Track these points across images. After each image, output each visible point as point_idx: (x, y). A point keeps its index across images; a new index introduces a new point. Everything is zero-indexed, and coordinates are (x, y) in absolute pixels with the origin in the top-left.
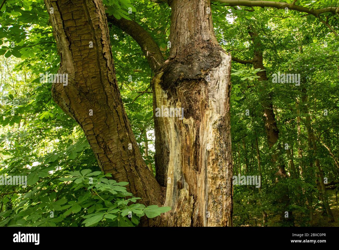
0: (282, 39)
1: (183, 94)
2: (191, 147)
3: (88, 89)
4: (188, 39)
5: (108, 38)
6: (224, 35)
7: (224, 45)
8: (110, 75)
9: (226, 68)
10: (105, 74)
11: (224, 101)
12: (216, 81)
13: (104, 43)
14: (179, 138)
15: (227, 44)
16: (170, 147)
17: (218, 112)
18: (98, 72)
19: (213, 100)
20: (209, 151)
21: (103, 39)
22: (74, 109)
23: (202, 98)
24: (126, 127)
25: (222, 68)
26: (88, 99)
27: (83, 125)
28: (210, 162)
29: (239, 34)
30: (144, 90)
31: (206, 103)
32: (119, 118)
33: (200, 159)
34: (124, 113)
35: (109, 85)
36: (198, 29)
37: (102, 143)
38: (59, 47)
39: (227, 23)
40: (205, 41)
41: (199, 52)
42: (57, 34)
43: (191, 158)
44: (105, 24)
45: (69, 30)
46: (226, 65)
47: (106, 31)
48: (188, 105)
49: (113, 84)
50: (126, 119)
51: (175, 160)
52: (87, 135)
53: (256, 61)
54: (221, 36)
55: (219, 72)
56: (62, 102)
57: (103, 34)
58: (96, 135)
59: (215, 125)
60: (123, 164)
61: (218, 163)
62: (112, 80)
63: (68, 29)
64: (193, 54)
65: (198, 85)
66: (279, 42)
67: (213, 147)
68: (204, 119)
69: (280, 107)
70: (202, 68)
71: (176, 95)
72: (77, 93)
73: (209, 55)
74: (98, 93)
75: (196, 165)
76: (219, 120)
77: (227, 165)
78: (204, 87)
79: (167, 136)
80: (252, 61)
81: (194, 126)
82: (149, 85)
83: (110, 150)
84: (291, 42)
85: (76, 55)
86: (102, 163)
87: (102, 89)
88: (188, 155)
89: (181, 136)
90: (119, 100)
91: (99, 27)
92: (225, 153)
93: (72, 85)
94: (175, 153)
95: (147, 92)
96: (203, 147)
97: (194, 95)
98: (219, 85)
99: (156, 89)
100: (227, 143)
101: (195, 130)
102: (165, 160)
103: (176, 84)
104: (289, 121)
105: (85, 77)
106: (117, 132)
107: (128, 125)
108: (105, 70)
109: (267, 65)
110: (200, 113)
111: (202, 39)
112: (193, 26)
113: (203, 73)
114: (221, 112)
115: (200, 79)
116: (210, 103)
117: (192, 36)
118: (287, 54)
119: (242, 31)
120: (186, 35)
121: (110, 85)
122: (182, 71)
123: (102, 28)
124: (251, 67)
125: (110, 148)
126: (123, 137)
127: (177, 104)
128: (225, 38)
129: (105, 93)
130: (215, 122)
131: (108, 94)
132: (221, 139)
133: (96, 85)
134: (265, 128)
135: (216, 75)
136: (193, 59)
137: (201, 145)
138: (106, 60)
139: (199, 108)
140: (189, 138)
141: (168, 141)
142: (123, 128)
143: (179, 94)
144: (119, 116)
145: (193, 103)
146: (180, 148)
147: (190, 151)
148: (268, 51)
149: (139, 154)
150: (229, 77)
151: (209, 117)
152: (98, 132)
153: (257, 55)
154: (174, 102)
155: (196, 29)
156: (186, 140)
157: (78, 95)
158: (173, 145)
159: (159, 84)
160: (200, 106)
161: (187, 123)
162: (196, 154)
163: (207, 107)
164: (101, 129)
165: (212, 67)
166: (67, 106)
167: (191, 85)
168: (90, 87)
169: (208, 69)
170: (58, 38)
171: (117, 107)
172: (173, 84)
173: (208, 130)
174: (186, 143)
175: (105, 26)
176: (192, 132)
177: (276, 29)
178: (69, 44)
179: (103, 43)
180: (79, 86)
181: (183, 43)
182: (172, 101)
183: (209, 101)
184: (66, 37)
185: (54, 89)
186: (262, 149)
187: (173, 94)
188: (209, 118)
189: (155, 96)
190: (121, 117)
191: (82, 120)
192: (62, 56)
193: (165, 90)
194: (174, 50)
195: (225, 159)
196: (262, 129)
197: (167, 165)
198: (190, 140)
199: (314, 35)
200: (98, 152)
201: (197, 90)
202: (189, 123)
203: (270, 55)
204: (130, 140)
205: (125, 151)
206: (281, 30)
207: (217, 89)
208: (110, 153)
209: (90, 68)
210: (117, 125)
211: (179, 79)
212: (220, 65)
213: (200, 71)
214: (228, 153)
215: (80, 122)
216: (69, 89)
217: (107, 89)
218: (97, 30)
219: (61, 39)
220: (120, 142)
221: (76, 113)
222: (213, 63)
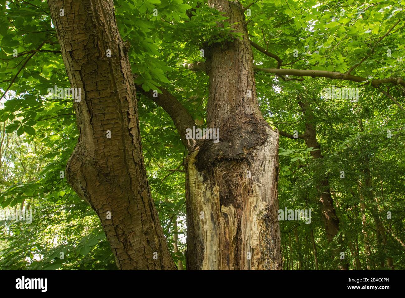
0: (337, 111)
1: (221, 177)
2: (231, 242)
3: (109, 170)
4: (229, 113)
5: (135, 111)
6: (270, 106)
7: (270, 117)
8: (136, 153)
9: (273, 147)
10: (131, 153)
11: (271, 186)
12: (262, 161)
13: (131, 117)
14: (216, 231)
15: (273, 116)
16: (205, 241)
17: (264, 199)
18: (122, 150)
19: (257, 185)
20: (254, 248)
21: (130, 113)
22: (91, 193)
23: (244, 182)
24: (152, 216)
25: (268, 147)
26: (108, 181)
27: (100, 213)
28: (255, 263)
29: (287, 105)
30: (175, 168)
31: (249, 188)
32: (144, 205)
33: (242, 259)
34: (150, 200)
35: (134, 166)
36: (239, 102)
37: (122, 236)
38: (79, 120)
39: (273, 92)
40: (247, 115)
41: (241, 128)
42: (78, 106)
43: (230, 256)
44: (133, 95)
45: (91, 102)
46: (272, 143)
47: (134, 104)
48: (227, 190)
49: (139, 165)
50: (152, 206)
51: (211, 258)
52: (104, 225)
53: (308, 136)
54: (266, 107)
55: (264, 151)
56: (77, 184)
57: (130, 106)
58: (115, 226)
59: (261, 216)
60: (147, 264)
61: (264, 264)
62: (138, 159)
63: (91, 100)
64: (234, 130)
65: (240, 166)
66: (335, 115)
67: (258, 243)
68: (247, 208)
69: (339, 191)
70: (245, 147)
71: (214, 177)
72: (96, 175)
73: (252, 132)
74: (120, 175)
75: (237, 265)
76: (266, 210)
77: (276, 266)
78: (247, 168)
79: (201, 228)
80: (303, 135)
81: (234, 216)
82: (181, 162)
83: (131, 245)
84: (349, 115)
85: (97, 130)
86: (120, 261)
87: (126, 171)
88: (227, 252)
89: (219, 229)
90: (145, 184)
91: (126, 99)
92: (273, 251)
93: (91, 164)
94: (211, 249)
95: (178, 170)
96: (246, 242)
97: (235, 178)
98: (264, 166)
99: (189, 170)
100: (275, 239)
101: (236, 221)
102: (198, 258)
103: (214, 165)
104: (351, 208)
105: (106, 154)
106: (141, 222)
107: (154, 214)
108: (130, 148)
109: (321, 140)
110: (242, 200)
111: (244, 113)
112: (234, 98)
113: (246, 152)
114: (267, 199)
115: (242, 159)
116: (254, 189)
117: (233, 109)
118: (344, 127)
119: (291, 101)
120: (226, 108)
121: (136, 166)
122: (221, 149)
123: (130, 100)
124: (302, 143)
125: (132, 242)
126: (148, 229)
127: (214, 188)
128: (271, 109)
129: (129, 175)
130: (261, 212)
131: (132, 176)
132: (267, 234)
133: (119, 165)
134: (321, 217)
135: (261, 155)
136: (233, 136)
137: (243, 240)
138: (132, 136)
139: (241, 194)
140: (229, 231)
141: (203, 234)
142: (149, 218)
143: (217, 176)
144: (144, 203)
145: (233, 187)
146: (217, 244)
147: (230, 248)
148: (322, 124)
149: (167, 250)
150: (277, 157)
151: (253, 205)
152: (117, 222)
153: (308, 129)
154: (211, 186)
155: (238, 101)
156: (225, 233)
157: (96, 176)
158: (209, 240)
159: (193, 163)
160: (242, 191)
161: (226, 213)
162: (237, 251)
163: (251, 194)
164: (121, 219)
165: (256, 146)
166: (83, 190)
167: (231, 166)
168: (111, 168)
169: (252, 147)
170: (79, 110)
171: (142, 192)
172: (209, 164)
173: (251, 222)
174: (225, 237)
175: (133, 98)
176: (233, 224)
177: (330, 100)
178: (90, 118)
179: (129, 117)
180: (98, 166)
181: (223, 117)
182: (208, 185)
183: (253, 186)
184: (87, 109)
185: (69, 168)
186: (319, 243)
187: (210, 177)
188: (253, 207)
189: (189, 178)
190: (147, 205)
191: (99, 207)
192: (82, 130)
193: (201, 172)
194: (212, 125)
195: (274, 259)
196: (318, 217)
197: (201, 264)
198: (230, 233)
199: (374, 107)
200: (115, 247)
201: (238, 173)
202: (228, 212)
203: (324, 129)
204: (156, 232)
205: (149, 247)
206: (336, 101)
207: (262, 172)
208: (131, 248)
209: (112, 145)
210: (142, 213)
211: (217, 159)
212: (266, 143)
213: (243, 149)
214: (277, 251)
215: (97, 209)
216: (86, 169)
217: (131, 170)
218: (124, 102)
219: (81, 112)
220: (144, 235)
221: (92, 198)
222: (258, 141)
